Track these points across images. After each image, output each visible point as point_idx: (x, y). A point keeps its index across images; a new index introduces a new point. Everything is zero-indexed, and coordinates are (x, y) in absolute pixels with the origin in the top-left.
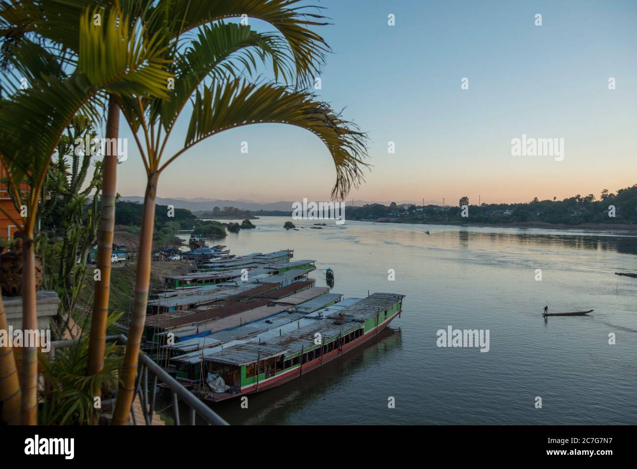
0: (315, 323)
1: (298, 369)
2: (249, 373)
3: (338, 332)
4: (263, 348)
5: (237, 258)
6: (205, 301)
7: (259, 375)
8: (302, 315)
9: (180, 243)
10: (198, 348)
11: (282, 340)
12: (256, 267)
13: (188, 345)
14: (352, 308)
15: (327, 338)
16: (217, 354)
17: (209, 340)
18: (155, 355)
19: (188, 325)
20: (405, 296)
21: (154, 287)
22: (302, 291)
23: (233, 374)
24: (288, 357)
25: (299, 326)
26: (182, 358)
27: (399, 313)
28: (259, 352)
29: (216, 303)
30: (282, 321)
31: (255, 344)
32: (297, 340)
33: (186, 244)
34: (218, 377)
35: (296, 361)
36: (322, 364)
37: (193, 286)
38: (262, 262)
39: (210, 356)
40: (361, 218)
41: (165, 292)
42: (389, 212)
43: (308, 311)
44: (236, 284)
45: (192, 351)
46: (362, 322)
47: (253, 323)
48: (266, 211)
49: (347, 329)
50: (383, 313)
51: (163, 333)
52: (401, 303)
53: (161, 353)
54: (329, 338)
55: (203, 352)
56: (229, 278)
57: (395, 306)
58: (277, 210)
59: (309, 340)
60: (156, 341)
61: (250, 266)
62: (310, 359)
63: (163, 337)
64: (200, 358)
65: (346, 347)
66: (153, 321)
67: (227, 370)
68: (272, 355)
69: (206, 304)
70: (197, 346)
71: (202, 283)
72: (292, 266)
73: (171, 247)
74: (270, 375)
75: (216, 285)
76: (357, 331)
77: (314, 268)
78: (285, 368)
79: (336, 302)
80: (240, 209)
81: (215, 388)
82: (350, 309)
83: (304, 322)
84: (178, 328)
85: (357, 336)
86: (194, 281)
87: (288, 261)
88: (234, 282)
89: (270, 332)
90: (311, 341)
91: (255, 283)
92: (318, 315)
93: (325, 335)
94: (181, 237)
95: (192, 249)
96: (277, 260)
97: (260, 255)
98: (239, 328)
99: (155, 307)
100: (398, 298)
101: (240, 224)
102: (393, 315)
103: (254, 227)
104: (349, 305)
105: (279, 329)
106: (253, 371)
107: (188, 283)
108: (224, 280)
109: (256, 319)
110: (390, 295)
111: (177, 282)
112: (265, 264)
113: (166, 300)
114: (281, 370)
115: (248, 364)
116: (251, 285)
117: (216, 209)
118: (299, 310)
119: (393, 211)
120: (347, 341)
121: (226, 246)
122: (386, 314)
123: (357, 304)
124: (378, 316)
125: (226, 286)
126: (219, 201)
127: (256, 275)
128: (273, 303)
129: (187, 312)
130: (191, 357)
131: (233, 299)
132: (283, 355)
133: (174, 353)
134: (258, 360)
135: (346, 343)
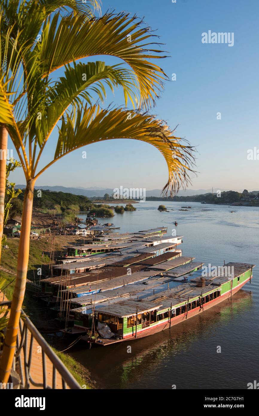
1: (168, 321)
2: (129, 323)
7: (137, 326)
16: (106, 308)
23: (117, 324)
24: (160, 312)
26: (79, 310)
29: (105, 268)
35: (166, 315)
36: (187, 318)
39: (100, 309)
45: (87, 305)
46: (219, 285)
49: (207, 291)
50: (237, 279)
51: (65, 291)
54: (192, 298)
55: (94, 306)
57: (246, 272)
62: (178, 314)
63: (65, 293)
67: (113, 320)
68: (147, 309)
70: (90, 301)
74: (146, 325)
76: (215, 293)
78: (158, 321)
81: (104, 335)
85: (215, 297)
92: (183, 279)
100: (249, 267)
110: (242, 264)
114: (154, 322)
115: (129, 316)
120: (207, 301)
122: (239, 280)
124: (232, 281)
132: (156, 310)
133: (73, 306)
134: (137, 313)
135: (206, 303)
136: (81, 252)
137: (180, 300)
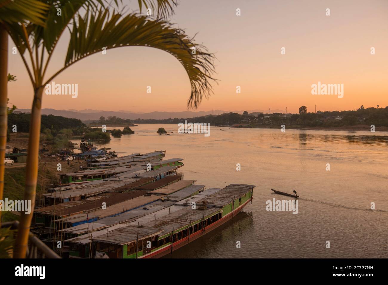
0: (182, 209)
1: (170, 246)
2: (129, 250)
3: (201, 216)
4: (141, 230)
5: (120, 158)
6: (94, 193)
7: (138, 252)
8: (172, 203)
9: (72, 146)
10: (88, 231)
11: (157, 223)
12: (135, 165)
13: (80, 229)
14: (213, 197)
15: (192, 221)
16: (104, 235)
17: (97, 225)
18: (52, 238)
19: (80, 213)
20: (255, 186)
21: (51, 183)
22: (173, 183)
23: (117, 252)
24: (161, 237)
25: (170, 212)
26: (74, 240)
27: (251, 200)
28: (138, 233)
29: (102, 194)
30: (156, 208)
31: (134, 227)
32: (168, 223)
33: (78, 147)
34: (104, 255)
35: (168, 240)
36: (189, 242)
37: (84, 181)
38: (140, 161)
39: (98, 237)
40: (220, 124)
41: (59, 186)
42: (242, 119)
43: (177, 199)
44: (119, 179)
45: (83, 234)
46: (221, 207)
47: (133, 210)
48: (143, 120)
49: (209, 214)
50: (238, 200)
51: (58, 220)
52: (252, 192)
53: (57, 236)
54: (194, 221)
55: (91, 235)
56: (113, 174)
57: (247, 194)
58: (152, 119)
59: (178, 223)
60: (53, 226)
61: (130, 164)
62: (179, 239)
63: (58, 223)
64: (89, 239)
65: (208, 228)
66: (50, 210)
67: (112, 248)
68: (148, 235)
69: (95, 196)
70: (87, 230)
71: (91, 178)
72: (164, 163)
73: (65, 149)
74: (147, 252)
75: (103, 180)
76: (217, 215)
77: (182, 164)
78: (159, 246)
79: (200, 192)
80: (122, 118)
82: (211, 197)
83: (174, 209)
84: (71, 215)
85: (217, 219)
86: (85, 177)
87: (161, 160)
88: (117, 177)
89: (147, 217)
90: (179, 224)
91: (134, 178)
92: (185, 202)
93: (191, 219)
94: (74, 142)
95: (82, 151)
96: (152, 159)
97: (139, 155)
98: (122, 215)
99: (52, 199)
100: (250, 188)
101: (122, 131)
102: (246, 202)
103: (133, 132)
104: (210, 194)
105: (154, 214)
106: (133, 249)
107: (80, 178)
108: (109, 176)
109: (135, 206)
110: (243, 185)
111: (71, 178)
112: (142, 162)
113: (62, 193)
114: (155, 248)
115: (129, 243)
116: (131, 179)
117: (102, 118)
118: (170, 199)
119: (246, 118)
120: (209, 224)
121: (110, 149)
122: (240, 201)
123: (216, 193)
124: (233, 203)
125: (111, 180)
126: (104, 112)
127: (135, 171)
128: (149, 193)
129: (78, 202)
130: (82, 239)
131: (116, 191)
132: (157, 235)
133: (68, 236)
134: (137, 240)
135: (208, 225)
136: (75, 179)
137: (182, 224)
